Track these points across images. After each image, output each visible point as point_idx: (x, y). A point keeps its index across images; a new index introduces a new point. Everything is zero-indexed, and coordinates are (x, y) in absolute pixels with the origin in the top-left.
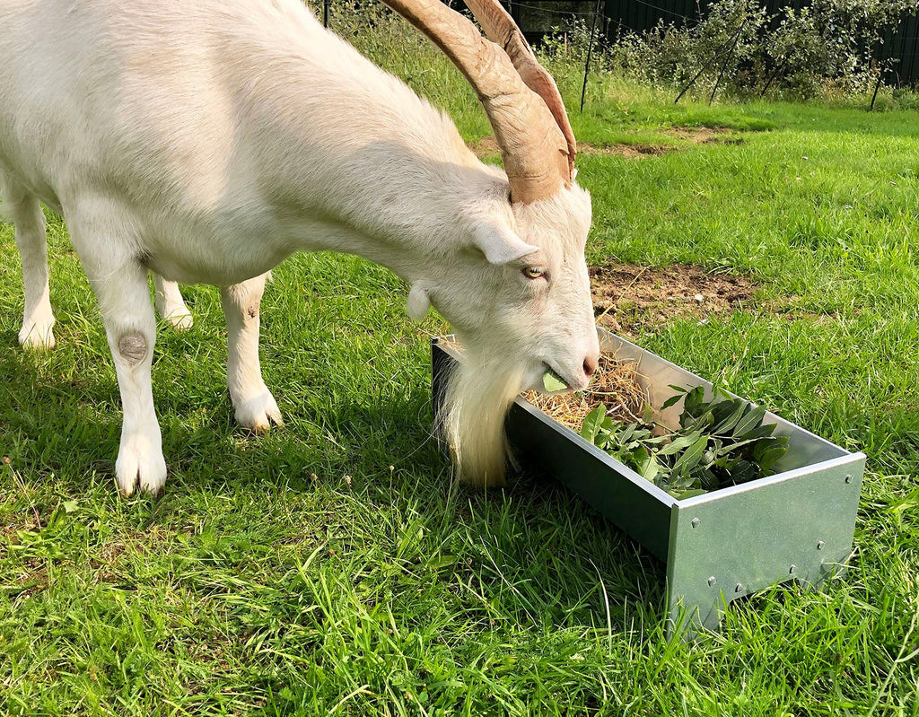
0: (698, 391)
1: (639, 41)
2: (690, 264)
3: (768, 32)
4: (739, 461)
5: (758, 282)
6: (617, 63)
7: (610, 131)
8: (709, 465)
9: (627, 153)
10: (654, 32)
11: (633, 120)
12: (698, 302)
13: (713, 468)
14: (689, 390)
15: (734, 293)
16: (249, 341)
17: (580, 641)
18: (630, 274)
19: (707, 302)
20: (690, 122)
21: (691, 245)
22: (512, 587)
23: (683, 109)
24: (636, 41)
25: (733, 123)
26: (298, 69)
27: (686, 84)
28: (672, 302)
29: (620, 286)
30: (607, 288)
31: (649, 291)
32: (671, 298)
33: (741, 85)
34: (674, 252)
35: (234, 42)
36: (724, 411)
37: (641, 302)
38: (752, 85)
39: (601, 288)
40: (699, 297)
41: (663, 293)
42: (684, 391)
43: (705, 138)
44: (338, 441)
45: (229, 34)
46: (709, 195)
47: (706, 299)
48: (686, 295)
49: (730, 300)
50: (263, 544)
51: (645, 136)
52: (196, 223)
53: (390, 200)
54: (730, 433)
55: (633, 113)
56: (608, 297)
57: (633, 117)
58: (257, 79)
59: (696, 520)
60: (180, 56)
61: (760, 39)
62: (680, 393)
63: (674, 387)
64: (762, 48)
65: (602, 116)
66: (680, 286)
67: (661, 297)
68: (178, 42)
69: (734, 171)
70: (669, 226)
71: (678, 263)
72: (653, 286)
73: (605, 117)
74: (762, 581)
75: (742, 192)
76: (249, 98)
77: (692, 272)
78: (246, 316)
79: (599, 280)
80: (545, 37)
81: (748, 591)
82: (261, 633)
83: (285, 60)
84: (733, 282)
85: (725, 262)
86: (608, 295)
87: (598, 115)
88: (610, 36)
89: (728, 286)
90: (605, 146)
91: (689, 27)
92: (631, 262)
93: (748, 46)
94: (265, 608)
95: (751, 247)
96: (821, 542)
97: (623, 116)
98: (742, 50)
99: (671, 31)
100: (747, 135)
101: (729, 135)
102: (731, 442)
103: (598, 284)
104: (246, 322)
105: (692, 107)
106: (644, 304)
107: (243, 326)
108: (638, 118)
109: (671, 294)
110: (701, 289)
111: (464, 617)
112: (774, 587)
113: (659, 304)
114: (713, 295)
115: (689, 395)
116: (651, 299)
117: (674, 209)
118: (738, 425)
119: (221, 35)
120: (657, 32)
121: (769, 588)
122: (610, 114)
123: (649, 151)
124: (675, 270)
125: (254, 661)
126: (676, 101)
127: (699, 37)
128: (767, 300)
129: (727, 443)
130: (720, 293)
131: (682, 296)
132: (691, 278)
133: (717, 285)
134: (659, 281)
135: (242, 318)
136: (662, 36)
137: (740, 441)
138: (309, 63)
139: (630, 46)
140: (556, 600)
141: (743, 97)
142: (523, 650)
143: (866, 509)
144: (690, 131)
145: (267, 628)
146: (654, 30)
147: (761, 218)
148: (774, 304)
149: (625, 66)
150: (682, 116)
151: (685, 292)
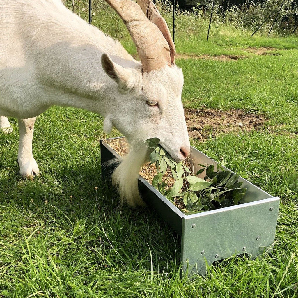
0: (211, 167)
1: (237, 9)
2: (239, 109)
3: (296, 5)
4: (224, 199)
5: (268, 118)
6: (227, 19)
7: (218, 49)
8: (211, 200)
9: (225, 59)
10: (244, 5)
11: (231, 44)
12: (240, 126)
13: (213, 201)
14: (207, 166)
15: (257, 123)
16: (28, 139)
17: (140, 276)
18: (211, 113)
19: (244, 126)
20: (257, 45)
21: (241, 100)
22: (115, 250)
23: (255, 39)
24: (236, 9)
25: (276, 46)
26: (53, 28)
27: (258, 28)
28: (228, 126)
29: (206, 118)
30: (200, 119)
31: (219, 121)
32: (228, 124)
33: (283, 29)
34: (233, 104)
35: (27, 15)
36: (222, 176)
37: (214, 126)
38: (288, 29)
39: (197, 119)
40: (241, 124)
41: (225, 122)
42: (205, 167)
43: (262, 52)
44: (60, 183)
45: (25, 12)
46: (255, 78)
47: (244, 125)
48: (235, 123)
49: (255, 125)
50: (17, 227)
51: (234, 51)
52: (6, 90)
53: (89, 81)
54: (224, 186)
55: (231, 41)
56: (200, 123)
57: (231, 43)
58: (36, 32)
59: (194, 224)
60: (3, 23)
61: (293, 8)
62: (204, 168)
63: (201, 165)
64: (294, 12)
65: (216, 42)
66: (233, 119)
67: (224, 124)
68: (2, 17)
69: (268, 67)
70: (234, 92)
71: (233, 108)
72: (221, 118)
73: (218, 43)
74: (228, 254)
75: (271, 77)
76: (32, 40)
77: (240, 113)
78: (27, 128)
79: (197, 115)
80: (194, 8)
81: (222, 258)
82: (7, 265)
83: (48, 24)
84: (257, 117)
85: (254, 108)
86: (200, 122)
87: (215, 42)
88: (224, 7)
89: (255, 119)
90: (215, 56)
91: (261, 3)
92: (212, 108)
93: (287, 11)
94: (11, 255)
95: (268, 102)
96: (258, 237)
97: (226, 42)
98: (284, 13)
99: (252, 4)
100: (281, 51)
101: (273, 51)
102: (224, 190)
103: (196, 118)
104: (27, 131)
105: (259, 38)
106: (215, 126)
107: (26, 132)
108: (233, 43)
109: (228, 122)
110: (243, 120)
111: (94, 263)
112: (234, 256)
113: (222, 127)
114: (247, 123)
115: (208, 169)
116: (219, 124)
117: (238, 84)
118: (228, 182)
119: (21, 13)
120: (246, 5)
121: (232, 257)
122: (220, 41)
123: (235, 58)
124: (232, 111)
125: (2, 278)
126: (252, 36)
127: (265, 7)
128: (270, 126)
129: (222, 190)
130: (251, 122)
131: (234, 123)
132: (239, 115)
133: (250, 119)
134: (223, 116)
135: (25, 129)
136: (248, 7)
137: (227, 190)
138: (58, 25)
139: (233, 12)
140: (136, 258)
141: (284, 34)
142: (116, 279)
143: (291, 223)
144: (256, 49)
145: (10, 263)
146: (244, 4)
147: (277, 89)
148: (273, 128)
149: (231, 20)
150: (253, 42)
151: (235, 122)
